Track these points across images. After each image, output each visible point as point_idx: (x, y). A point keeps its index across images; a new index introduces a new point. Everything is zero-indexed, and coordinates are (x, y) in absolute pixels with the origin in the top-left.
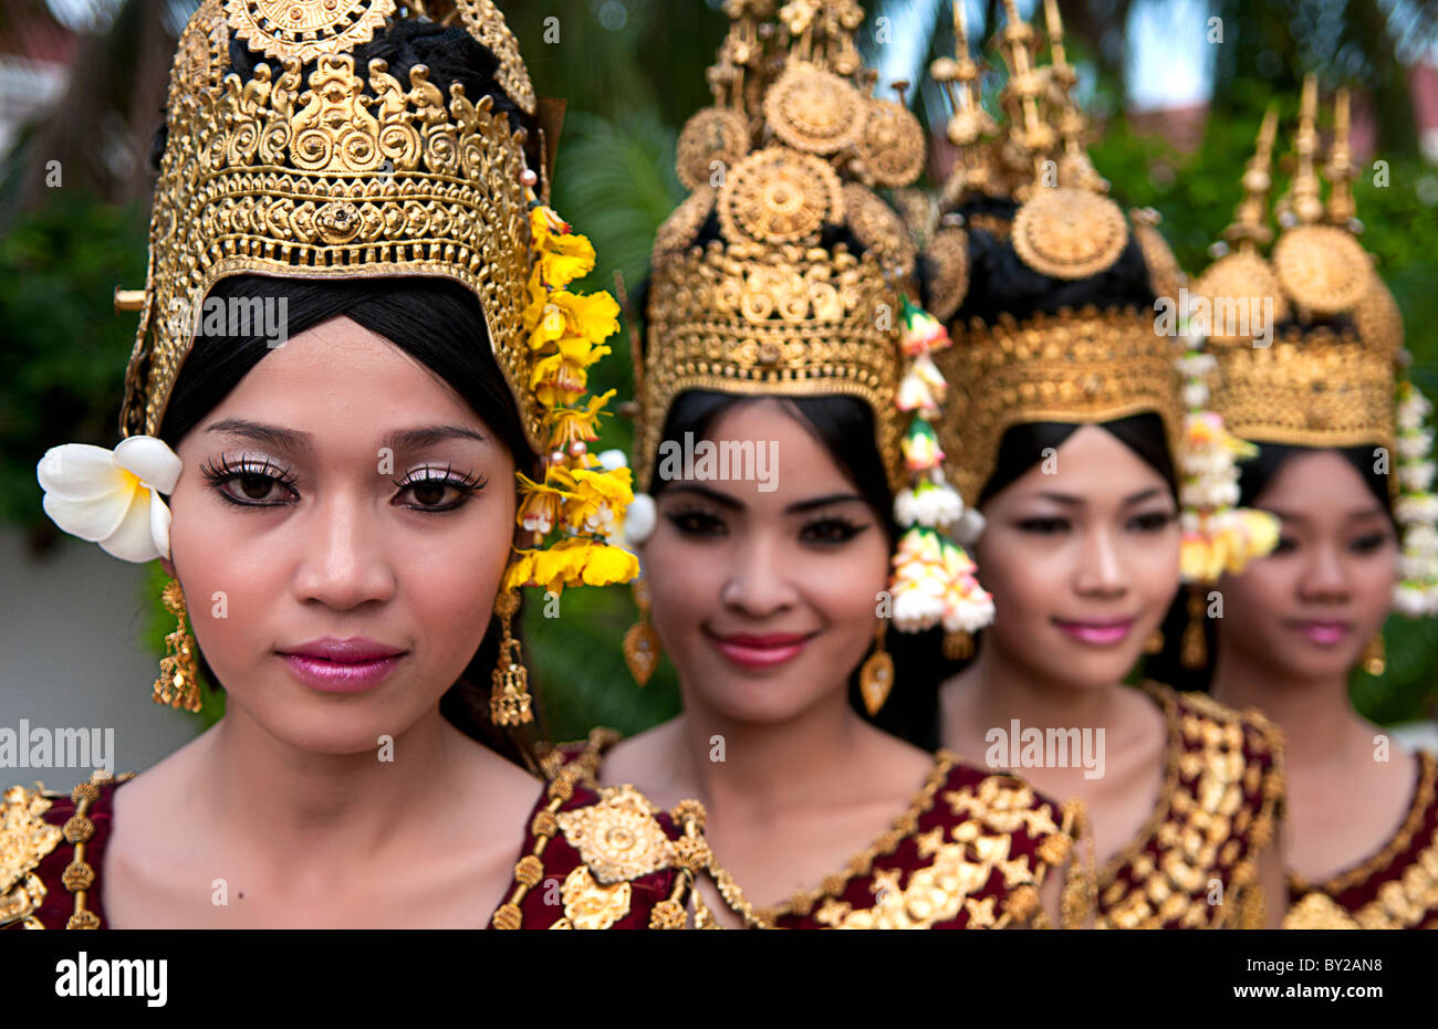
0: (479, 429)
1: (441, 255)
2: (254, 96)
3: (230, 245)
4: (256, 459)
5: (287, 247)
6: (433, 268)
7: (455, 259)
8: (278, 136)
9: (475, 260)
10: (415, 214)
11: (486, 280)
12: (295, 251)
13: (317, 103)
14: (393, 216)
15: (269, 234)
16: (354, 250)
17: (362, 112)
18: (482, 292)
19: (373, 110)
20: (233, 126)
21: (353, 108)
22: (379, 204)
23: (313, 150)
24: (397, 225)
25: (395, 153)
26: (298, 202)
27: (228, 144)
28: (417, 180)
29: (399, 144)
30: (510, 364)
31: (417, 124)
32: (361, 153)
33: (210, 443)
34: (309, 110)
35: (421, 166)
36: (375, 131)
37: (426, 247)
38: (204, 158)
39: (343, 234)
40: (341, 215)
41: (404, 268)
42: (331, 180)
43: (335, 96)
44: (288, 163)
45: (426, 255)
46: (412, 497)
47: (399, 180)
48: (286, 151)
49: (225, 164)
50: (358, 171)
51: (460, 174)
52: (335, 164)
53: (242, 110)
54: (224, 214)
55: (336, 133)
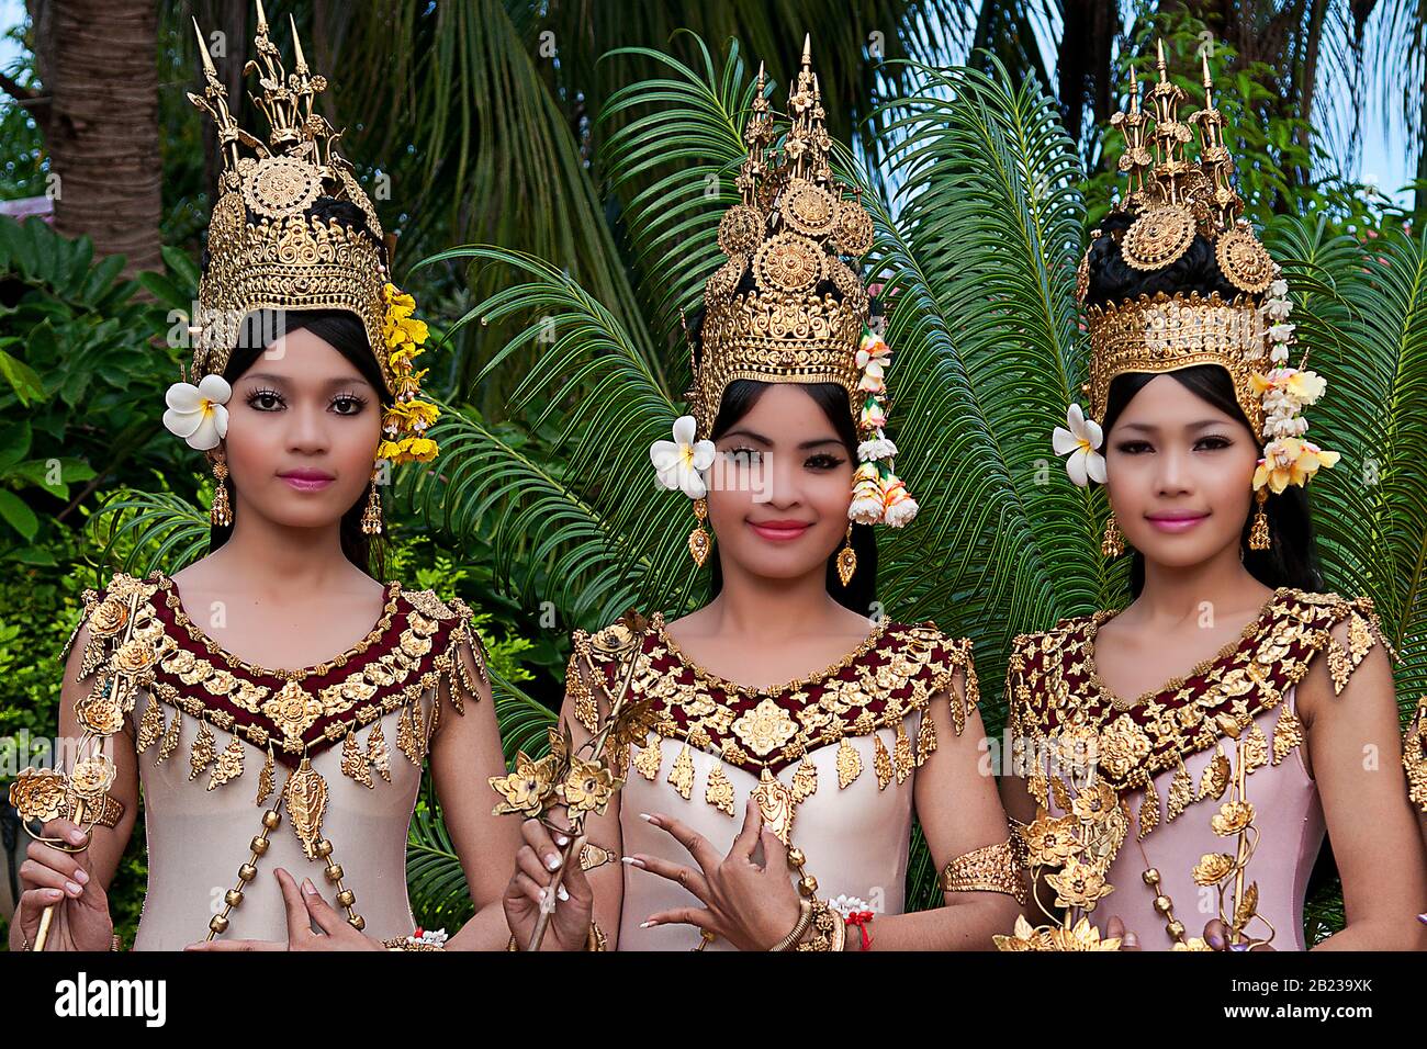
0: (364, 380)
1: (345, 301)
2: (261, 233)
3: (252, 298)
4: (269, 389)
5: (279, 297)
6: (342, 306)
7: (351, 303)
8: (273, 249)
9: (360, 304)
10: (334, 283)
11: (366, 313)
12: (283, 299)
13: (289, 235)
14: (324, 284)
15: (271, 292)
16: (308, 298)
17: (309, 238)
18: (365, 318)
19: (314, 237)
20: (251, 246)
21: (305, 236)
22: (318, 278)
23: (289, 255)
24: (327, 287)
25: (324, 256)
26: (283, 278)
27: (250, 253)
28: (334, 268)
29: (327, 252)
30: (378, 352)
31: (333, 243)
32: (310, 256)
33: (248, 384)
34: (287, 238)
35: (335, 262)
36: (315, 246)
37: (339, 297)
38: (237, 261)
39: (304, 291)
40: (303, 283)
41: (330, 306)
42: (297, 268)
43: (297, 232)
44: (278, 261)
45: (339, 300)
46: (336, 408)
47: (327, 268)
48: (277, 256)
49: (248, 263)
50: (309, 264)
51: (352, 265)
52: (299, 261)
53: (255, 239)
54: (249, 285)
55: (299, 248)
